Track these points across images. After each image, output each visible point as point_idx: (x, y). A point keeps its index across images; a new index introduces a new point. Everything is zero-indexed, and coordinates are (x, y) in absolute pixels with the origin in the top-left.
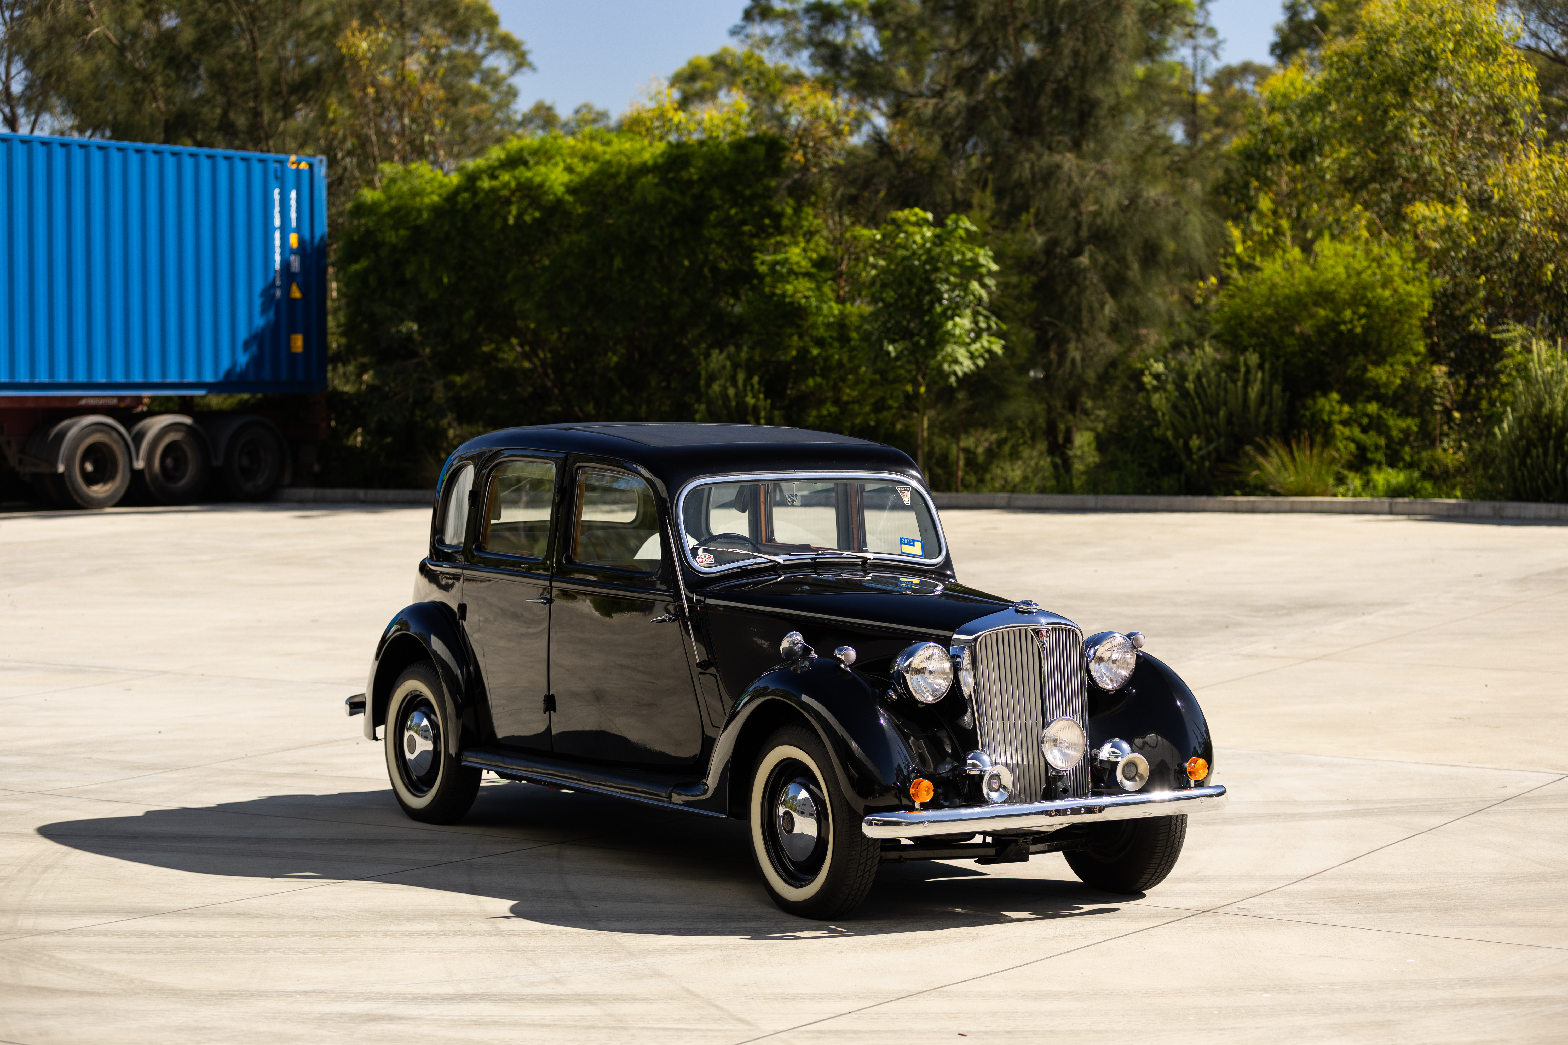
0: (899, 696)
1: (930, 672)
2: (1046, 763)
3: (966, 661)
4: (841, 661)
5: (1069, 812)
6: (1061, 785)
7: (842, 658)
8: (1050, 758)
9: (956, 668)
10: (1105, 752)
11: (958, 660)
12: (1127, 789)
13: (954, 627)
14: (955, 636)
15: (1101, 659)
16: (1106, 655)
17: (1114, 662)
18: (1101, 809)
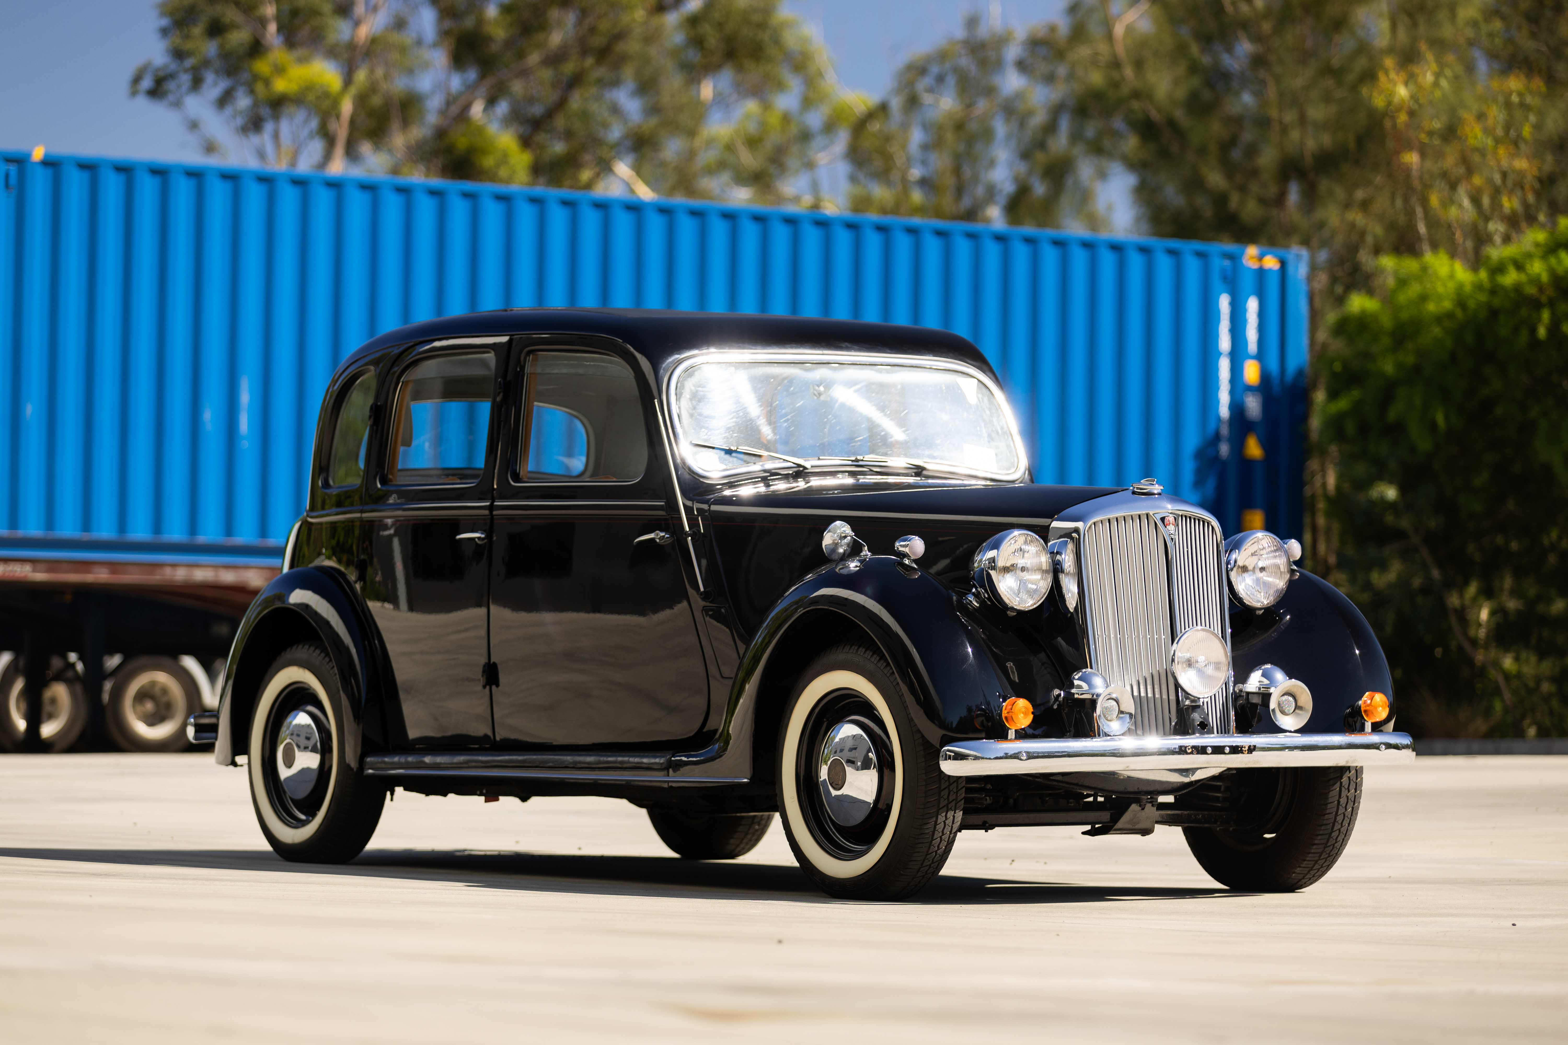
0: (982, 602)
1: (1023, 569)
2: (1177, 686)
3: (1068, 560)
4: (904, 555)
5: (1209, 750)
6: (1196, 717)
7: (907, 550)
8: (1182, 681)
9: (1056, 569)
10: (1254, 682)
11: (1058, 557)
12: (1284, 726)
13: (1052, 513)
14: (1055, 524)
15: (1244, 569)
16: (1250, 563)
17: (1262, 569)
18: (1252, 749)
